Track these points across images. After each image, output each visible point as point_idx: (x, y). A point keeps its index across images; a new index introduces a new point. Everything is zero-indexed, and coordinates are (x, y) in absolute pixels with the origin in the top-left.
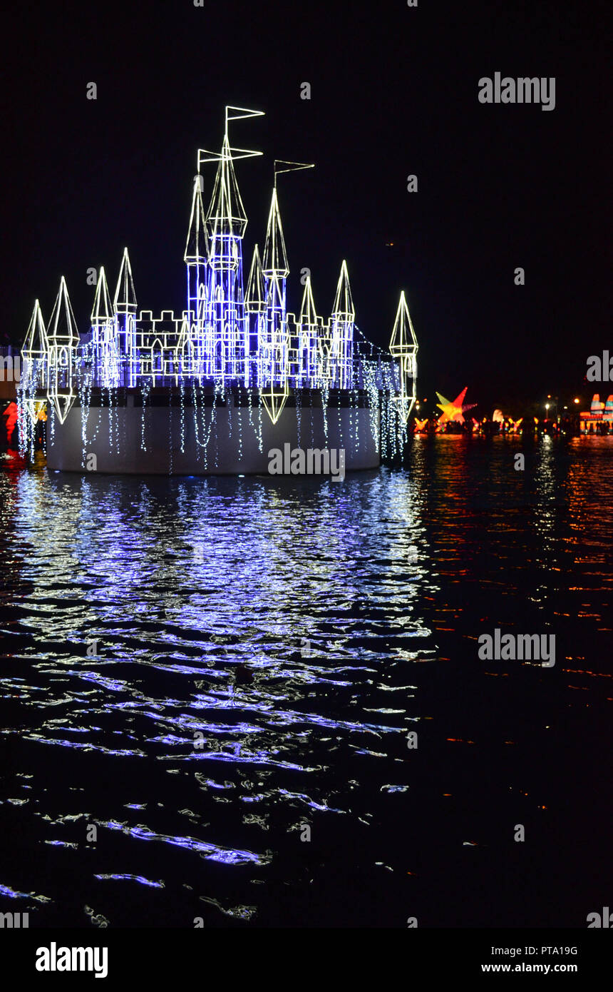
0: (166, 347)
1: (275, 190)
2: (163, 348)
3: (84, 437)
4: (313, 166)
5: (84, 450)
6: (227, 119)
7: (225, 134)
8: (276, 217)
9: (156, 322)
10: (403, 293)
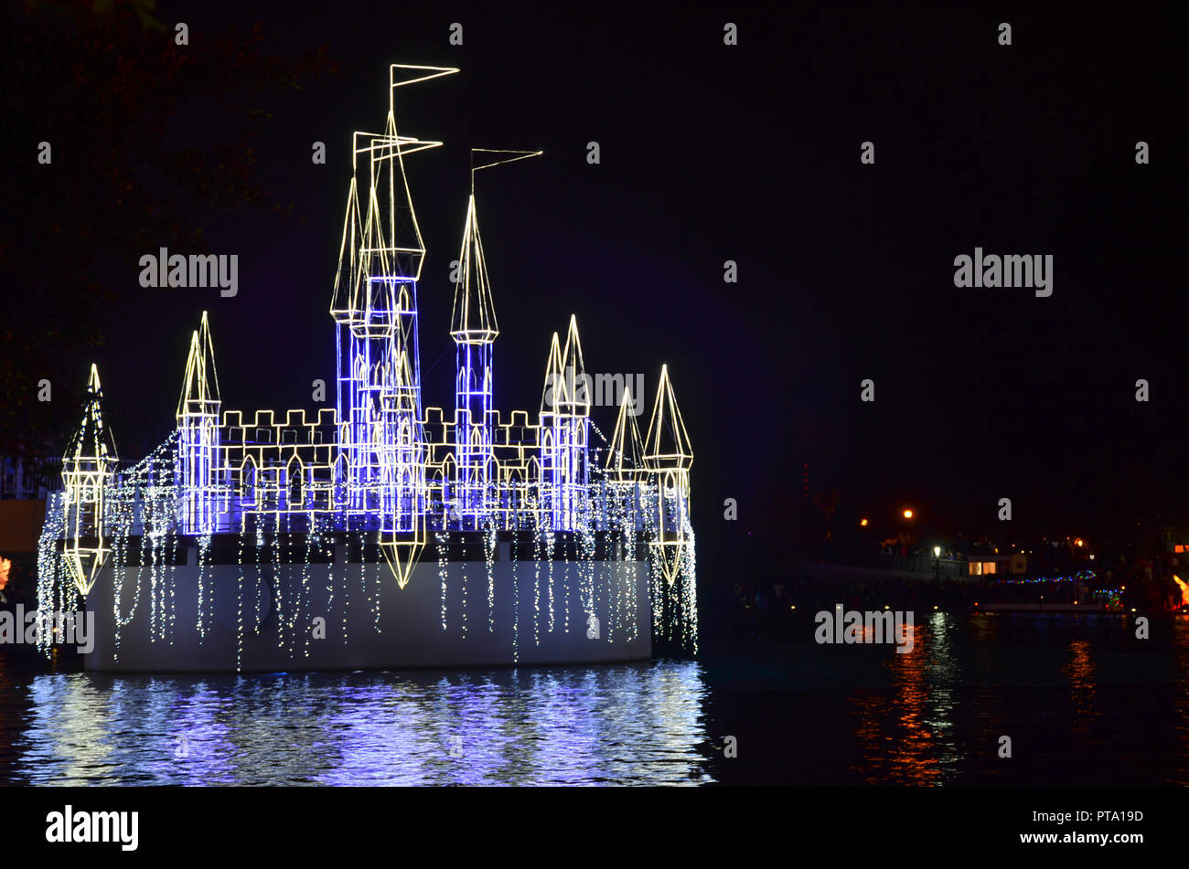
0: (262, 468)
1: (472, 198)
2: (257, 469)
3: (117, 613)
4: (540, 153)
5: (117, 635)
6: (392, 86)
7: (389, 110)
8: (472, 245)
9: (247, 428)
10: (665, 367)
